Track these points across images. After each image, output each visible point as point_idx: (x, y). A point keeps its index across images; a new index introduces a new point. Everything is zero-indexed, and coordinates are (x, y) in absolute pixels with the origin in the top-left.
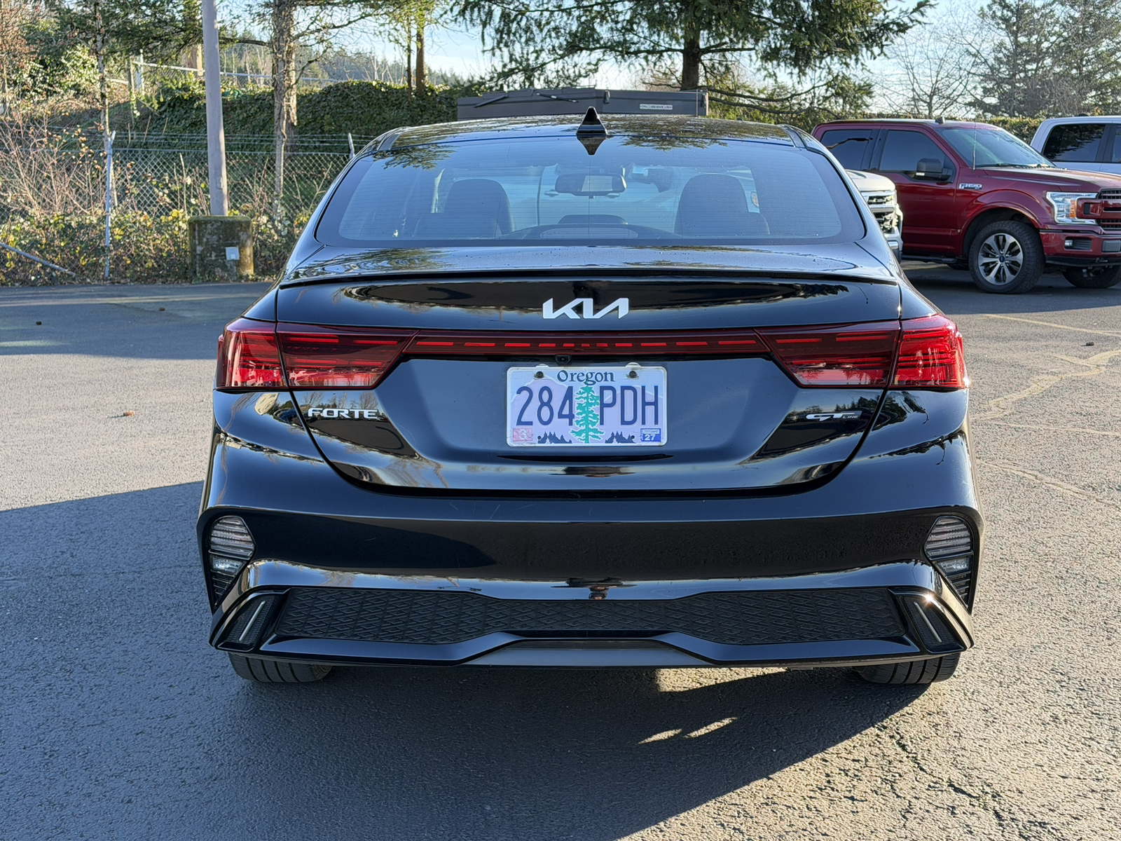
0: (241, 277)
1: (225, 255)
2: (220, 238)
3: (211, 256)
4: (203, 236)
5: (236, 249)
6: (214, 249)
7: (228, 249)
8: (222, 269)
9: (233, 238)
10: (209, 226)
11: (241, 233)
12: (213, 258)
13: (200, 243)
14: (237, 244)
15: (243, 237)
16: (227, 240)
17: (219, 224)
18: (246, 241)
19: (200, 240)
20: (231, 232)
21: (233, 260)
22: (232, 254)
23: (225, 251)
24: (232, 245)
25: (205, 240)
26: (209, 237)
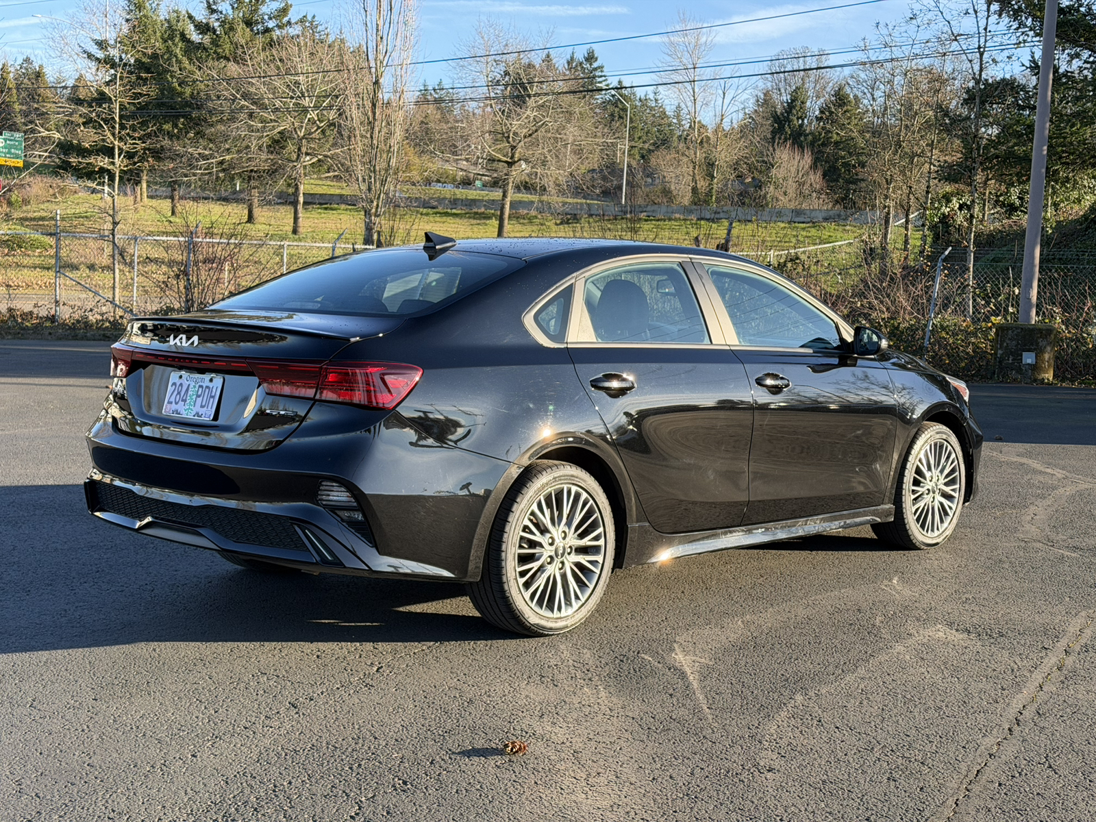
0: (1035, 380)
1: (1021, 359)
2: (1018, 344)
3: (1008, 360)
4: (1004, 341)
5: (1033, 355)
6: (1012, 353)
7: (1024, 354)
8: (1017, 372)
9: (1032, 344)
10: (1010, 332)
11: (1040, 340)
12: (1010, 361)
13: (1001, 348)
14: (1035, 349)
15: (1042, 343)
16: (1025, 346)
17: (1019, 331)
18: (1045, 347)
19: (1001, 345)
20: (1032, 338)
21: (1029, 364)
22: (1029, 358)
23: (1022, 356)
24: (1029, 350)
25: (1005, 344)
26: (1009, 342)
